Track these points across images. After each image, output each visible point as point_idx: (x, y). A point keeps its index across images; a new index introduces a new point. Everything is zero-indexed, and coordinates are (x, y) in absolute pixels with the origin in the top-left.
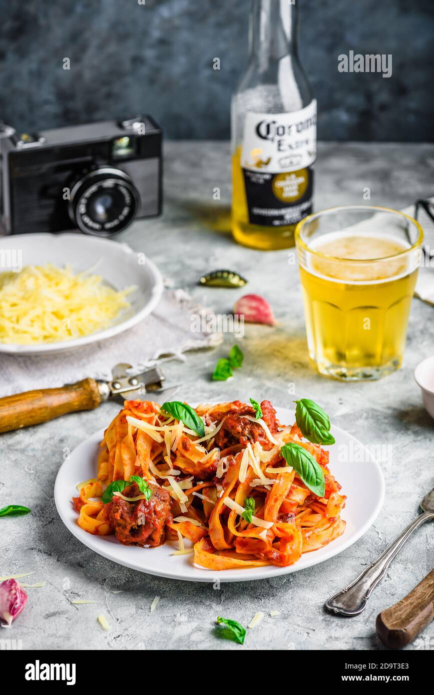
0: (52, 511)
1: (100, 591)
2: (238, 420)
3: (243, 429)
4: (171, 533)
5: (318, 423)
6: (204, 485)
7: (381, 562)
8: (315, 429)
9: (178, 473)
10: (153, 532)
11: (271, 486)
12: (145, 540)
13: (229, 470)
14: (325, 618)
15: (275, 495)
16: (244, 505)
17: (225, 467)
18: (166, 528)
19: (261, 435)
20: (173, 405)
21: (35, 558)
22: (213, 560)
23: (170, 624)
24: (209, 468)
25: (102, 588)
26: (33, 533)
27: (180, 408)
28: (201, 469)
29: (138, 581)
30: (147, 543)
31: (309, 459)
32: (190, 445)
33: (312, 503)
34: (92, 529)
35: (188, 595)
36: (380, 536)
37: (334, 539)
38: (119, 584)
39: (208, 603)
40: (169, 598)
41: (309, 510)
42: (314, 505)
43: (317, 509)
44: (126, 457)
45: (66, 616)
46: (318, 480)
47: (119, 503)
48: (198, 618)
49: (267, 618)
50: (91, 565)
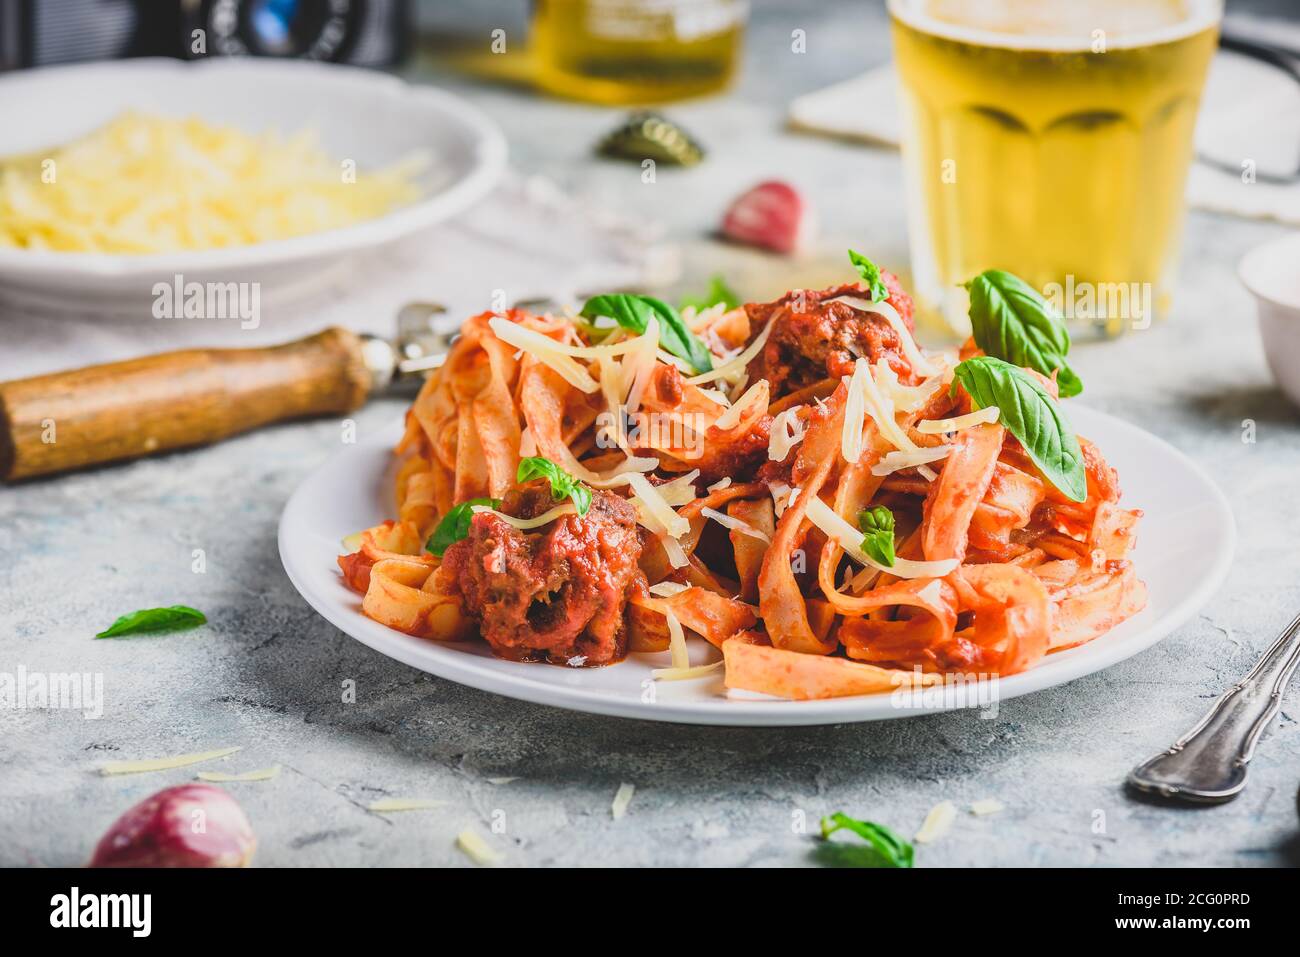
0: (269, 619)
1: (449, 780)
2: (822, 312)
3: (838, 329)
4: (643, 627)
5: (1035, 331)
6: (734, 492)
7: (1261, 679)
8: (1028, 351)
9: (652, 463)
10: (597, 614)
11: (937, 467)
12: (571, 643)
13: (808, 437)
14: (1137, 812)
15: (955, 486)
16: (863, 526)
17: (791, 433)
18: (629, 611)
19: (889, 345)
20: (618, 298)
21: (237, 718)
22: (789, 669)
23: (679, 843)
24: (745, 438)
25: (455, 774)
26: (222, 666)
27: (639, 306)
28: (719, 447)
29: (559, 755)
30: (577, 650)
31: (1040, 395)
32: (683, 387)
33: (1042, 537)
34: (411, 619)
35: (715, 780)
36: (1232, 636)
37: (1122, 619)
38: (503, 764)
39: (780, 794)
40: (661, 789)
41: (1038, 552)
42: (1050, 541)
43: (1060, 550)
44: (492, 435)
45: (357, 839)
46: (1066, 454)
47: (496, 528)
48: (760, 829)
49: (966, 820)
50: (408, 726)
